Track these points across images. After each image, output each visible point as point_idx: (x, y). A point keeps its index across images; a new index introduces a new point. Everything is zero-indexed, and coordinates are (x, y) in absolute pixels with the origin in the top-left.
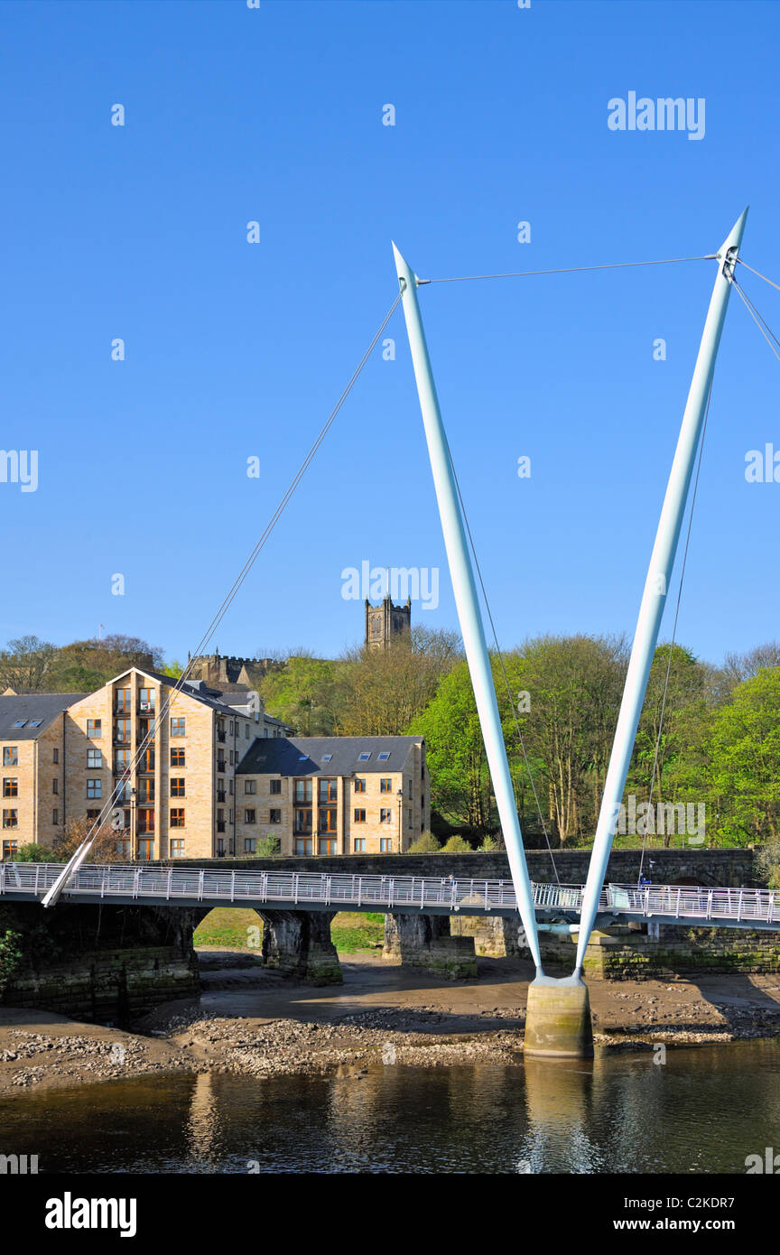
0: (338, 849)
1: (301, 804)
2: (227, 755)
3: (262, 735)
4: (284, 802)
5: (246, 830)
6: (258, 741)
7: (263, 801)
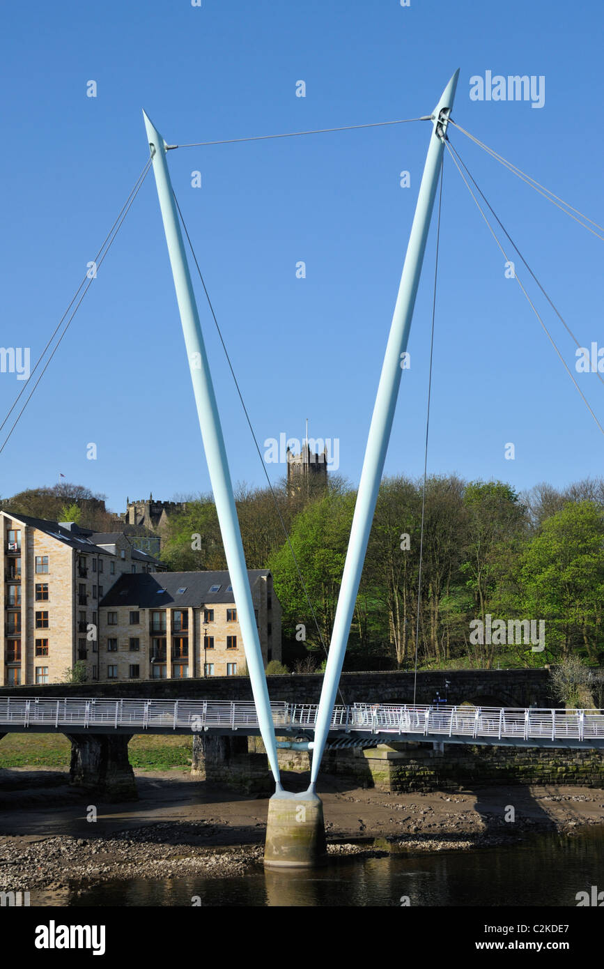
0: (190, 673)
1: (156, 633)
2: (89, 589)
3: (128, 570)
4: (142, 631)
5: (109, 658)
6: (125, 576)
7: (124, 631)
